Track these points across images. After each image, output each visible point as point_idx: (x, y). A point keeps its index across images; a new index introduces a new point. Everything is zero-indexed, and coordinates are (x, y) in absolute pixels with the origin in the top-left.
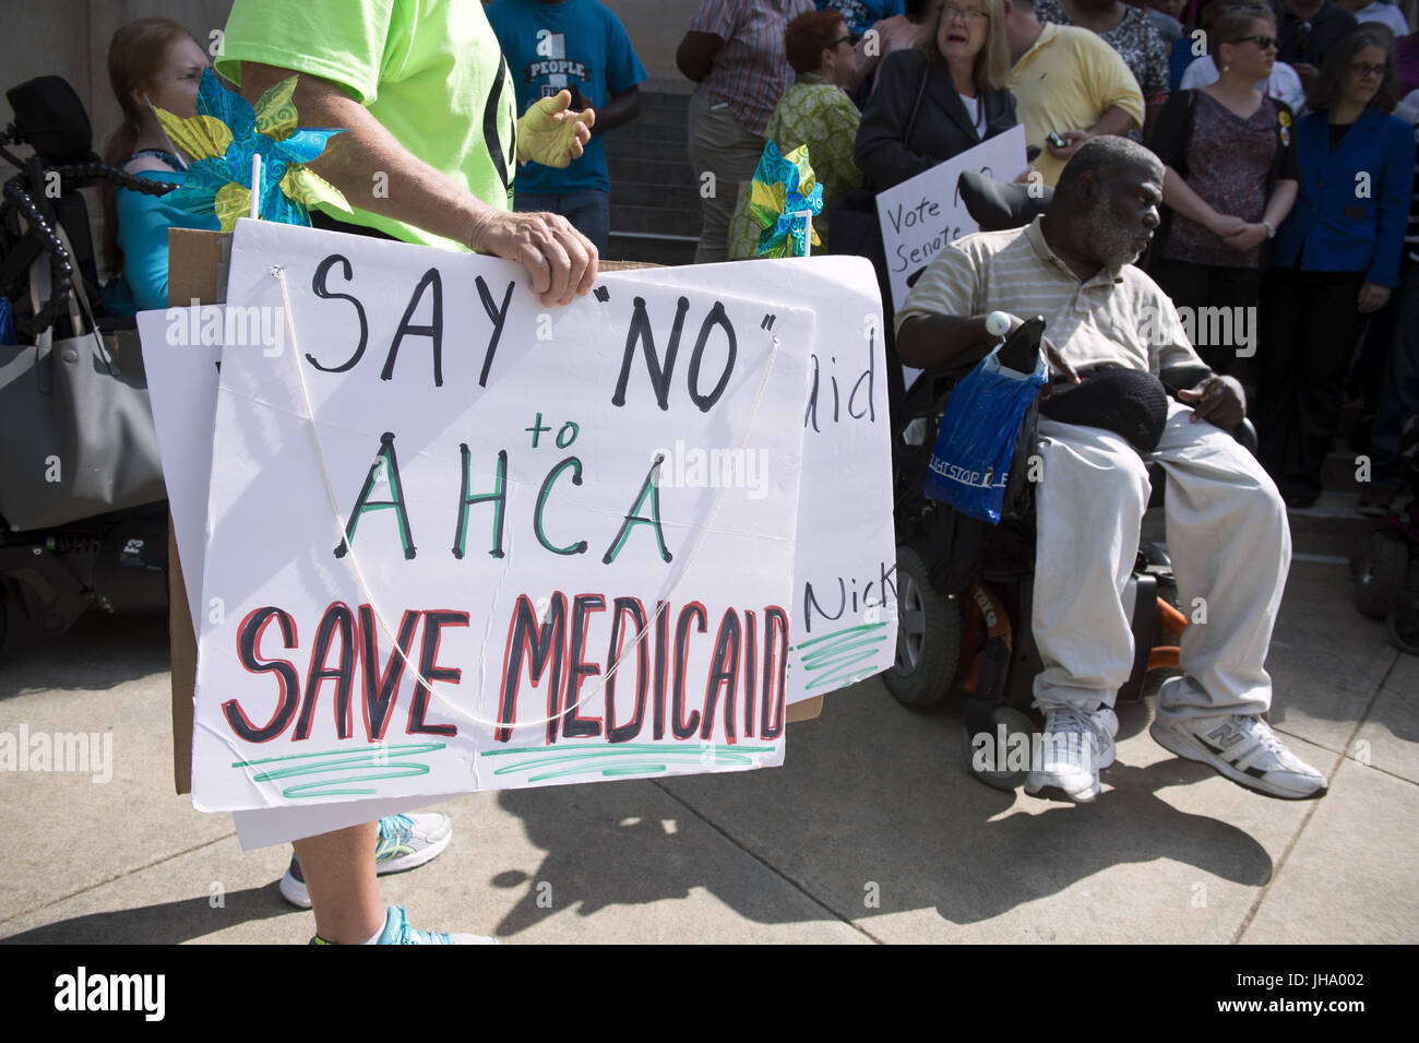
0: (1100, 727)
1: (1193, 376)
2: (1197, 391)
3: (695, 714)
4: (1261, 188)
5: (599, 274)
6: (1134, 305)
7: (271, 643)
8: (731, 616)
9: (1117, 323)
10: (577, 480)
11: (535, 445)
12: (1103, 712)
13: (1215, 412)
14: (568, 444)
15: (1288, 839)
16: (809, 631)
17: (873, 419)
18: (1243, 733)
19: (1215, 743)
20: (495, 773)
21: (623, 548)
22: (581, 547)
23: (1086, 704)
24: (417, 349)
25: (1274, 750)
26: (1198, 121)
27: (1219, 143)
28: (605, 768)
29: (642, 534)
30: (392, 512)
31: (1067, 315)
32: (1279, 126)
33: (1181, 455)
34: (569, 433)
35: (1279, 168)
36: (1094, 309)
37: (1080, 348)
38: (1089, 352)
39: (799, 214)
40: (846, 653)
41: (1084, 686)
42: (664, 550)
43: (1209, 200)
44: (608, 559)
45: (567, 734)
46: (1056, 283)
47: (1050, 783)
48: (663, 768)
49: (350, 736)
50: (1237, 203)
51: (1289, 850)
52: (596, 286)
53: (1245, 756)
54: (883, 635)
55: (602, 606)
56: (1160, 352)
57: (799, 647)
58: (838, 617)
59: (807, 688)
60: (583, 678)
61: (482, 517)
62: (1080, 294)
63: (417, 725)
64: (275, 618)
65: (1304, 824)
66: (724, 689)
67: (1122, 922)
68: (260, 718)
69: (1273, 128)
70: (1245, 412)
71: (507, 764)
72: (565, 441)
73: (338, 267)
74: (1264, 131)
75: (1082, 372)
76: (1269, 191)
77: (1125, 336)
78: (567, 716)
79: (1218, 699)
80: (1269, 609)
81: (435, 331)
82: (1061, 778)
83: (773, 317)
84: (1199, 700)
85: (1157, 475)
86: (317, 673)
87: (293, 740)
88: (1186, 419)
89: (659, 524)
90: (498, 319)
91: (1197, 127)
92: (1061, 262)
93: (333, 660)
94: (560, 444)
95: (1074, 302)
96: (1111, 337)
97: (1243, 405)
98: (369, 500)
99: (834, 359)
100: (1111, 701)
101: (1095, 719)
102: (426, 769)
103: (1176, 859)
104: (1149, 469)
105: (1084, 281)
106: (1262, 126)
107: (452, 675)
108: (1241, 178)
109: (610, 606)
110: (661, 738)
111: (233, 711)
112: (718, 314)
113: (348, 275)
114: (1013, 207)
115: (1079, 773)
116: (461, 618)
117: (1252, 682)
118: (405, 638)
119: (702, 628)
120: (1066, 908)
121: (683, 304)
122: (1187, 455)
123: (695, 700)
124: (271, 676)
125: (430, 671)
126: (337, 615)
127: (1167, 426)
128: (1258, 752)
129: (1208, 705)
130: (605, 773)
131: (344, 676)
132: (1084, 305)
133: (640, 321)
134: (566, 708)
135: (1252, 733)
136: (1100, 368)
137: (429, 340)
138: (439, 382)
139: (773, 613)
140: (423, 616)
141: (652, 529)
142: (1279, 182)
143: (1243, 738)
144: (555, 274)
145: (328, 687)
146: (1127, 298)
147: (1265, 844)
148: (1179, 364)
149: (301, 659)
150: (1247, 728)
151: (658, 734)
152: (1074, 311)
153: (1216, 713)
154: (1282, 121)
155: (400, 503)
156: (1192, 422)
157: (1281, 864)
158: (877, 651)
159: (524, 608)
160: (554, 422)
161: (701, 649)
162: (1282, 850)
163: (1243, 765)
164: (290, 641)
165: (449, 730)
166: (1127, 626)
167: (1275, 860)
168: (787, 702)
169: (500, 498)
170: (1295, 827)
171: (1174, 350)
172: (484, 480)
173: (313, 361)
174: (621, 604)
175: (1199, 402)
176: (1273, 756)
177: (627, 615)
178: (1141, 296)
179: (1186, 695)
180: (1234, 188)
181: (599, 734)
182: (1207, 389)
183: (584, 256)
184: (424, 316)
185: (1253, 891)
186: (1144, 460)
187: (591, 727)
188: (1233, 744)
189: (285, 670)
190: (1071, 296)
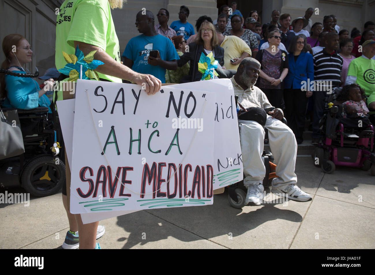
0: (260, 188)
1: (271, 109)
2: (273, 112)
3: (190, 192)
4: (279, 70)
5: (161, 87)
6: (257, 95)
7: (87, 175)
8: (198, 167)
9: (253, 99)
10: (158, 135)
11: (147, 127)
12: (260, 185)
13: (277, 116)
14: (156, 127)
15: (305, 213)
16: (219, 171)
17: (233, 118)
18: (292, 188)
19: (286, 191)
20: (141, 205)
21: (170, 152)
22: (160, 151)
23: (256, 183)
24: (119, 106)
25: (299, 191)
26: (263, 56)
27: (268, 61)
28: (168, 204)
29: (175, 148)
30: (114, 144)
31: (242, 98)
32: (282, 56)
33: (271, 126)
34: (155, 124)
35: (283, 66)
36: (248, 96)
37: (246, 104)
38: (248, 105)
39: (211, 69)
40: (230, 177)
41: (256, 179)
42: (180, 151)
43: (267, 74)
44: (166, 154)
45: (158, 196)
46: (239, 90)
47: (250, 201)
48: (182, 205)
49: (106, 196)
50: (273, 74)
51: (305, 215)
52: (161, 90)
53: (293, 193)
54: (239, 172)
55: (165, 165)
56: (263, 105)
57: (217, 175)
58: (227, 167)
59: (220, 185)
60: (162, 182)
61: (135, 144)
62: (244, 93)
63: (121, 194)
64: (88, 169)
65: (308, 209)
66: (197, 185)
67: (271, 232)
68: (85, 192)
69: (280, 57)
70: (283, 116)
71: (143, 204)
72: (155, 126)
73: (100, 89)
74: (278, 58)
75: (247, 109)
76: (281, 71)
77: (255, 102)
78: (158, 192)
79: (286, 181)
80: (294, 159)
81: (123, 102)
82: (253, 200)
83: (205, 94)
84: (281, 182)
85: (266, 130)
86: (98, 182)
87: (93, 197)
88: (271, 118)
89: (178, 146)
90: (137, 99)
91: (263, 58)
92: (239, 86)
93: (102, 179)
94: (153, 127)
95: (243, 95)
96: (252, 102)
97: (283, 114)
98: (109, 141)
99: (222, 104)
100: (262, 182)
101: (259, 187)
102: (124, 205)
103: (281, 219)
104: (265, 129)
105: (245, 90)
106: (277, 57)
107: (130, 182)
108: (274, 69)
109: (167, 165)
110: (181, 197)
111: (79, 190)
112: (191, 95)
113: (102, 90)
114: (227, 75)
115: (256, 199)
116: (131, 169)
117: (292, 176)
118: (118, 174)
119: (191, 170)
120: (257, 231)
121: (182, 93)
122: (272, 126)
123: (190, 188)
124: (87, 183)
125: (124, 181)
126: (102, 168)
127: (267, 120)
128: (296, 192)
129: (284, 182)
130: (167, 206)
131: (104, 183)
132: (245, 95)
133: (172, 97)
134: (158, 190)
135: (294, 188)
136: (250, 108)
137: (122, 104)
138: (124, 114)
139: (209, 167)
140: (122, 168)
141: (177, 147)
142: (284, 69)
143: (292, 189)
144: (151, 88)
145: (101, 185)
146: (255, 93)
147: (300, 214)
148: (268, 107)
149: (94, 179)
150: (293, 187)
151: (181, 196)
152: (243, 97)
153: (285, 184)
154: (283, 55)
155: (116, 142)
156: (272, 119)
157: (304, 218)
158: (238, 176)
159: (146, 166)
160: (152, 122)
161: (191, 176)
162: (304, 215)
163: (293, 196)
164: (92, 174)
165: (129, 195)
166: (264, 164)
167: (303, 217)
168: (214, 189)
169: (140, 140)
170: (306, 210)
171: (266, 104)
172: (135, 136)
173: (95, 110)
174: (170, 165)
175: (273, 114)
176: (299, 192)
177: (171, 167)
178: (258, 93)
179: (278, 181)
180: (272, 71)
181: (166, 196)
182: (275, 111)
183: (158, 83)
184: (120, 99)
185: (299, 223)
186: (263, 128)
187: (163, 195)
188: (290, 191)
189: (90, 181)
190: (242, 93)
